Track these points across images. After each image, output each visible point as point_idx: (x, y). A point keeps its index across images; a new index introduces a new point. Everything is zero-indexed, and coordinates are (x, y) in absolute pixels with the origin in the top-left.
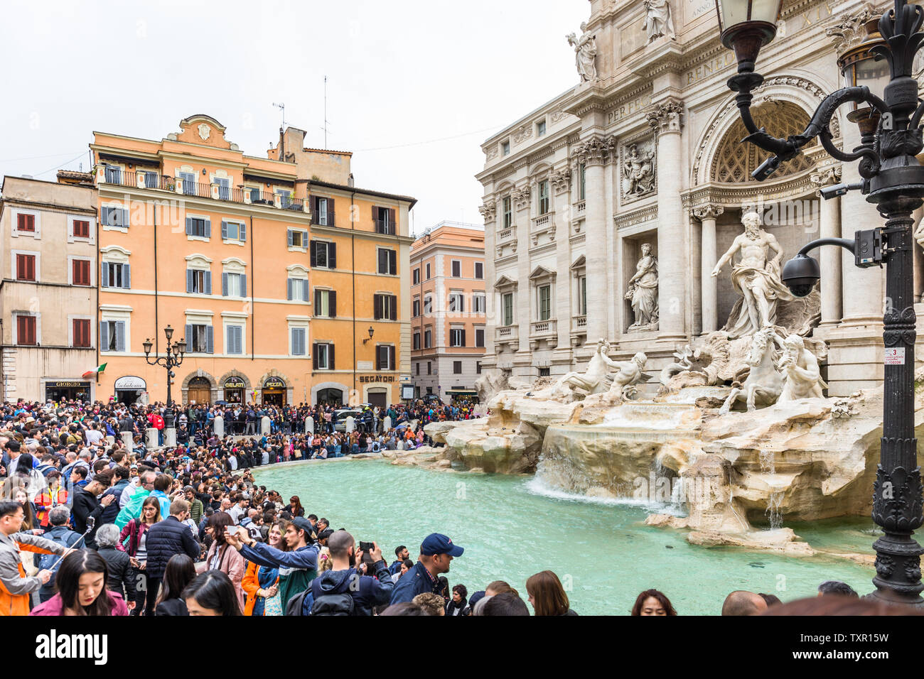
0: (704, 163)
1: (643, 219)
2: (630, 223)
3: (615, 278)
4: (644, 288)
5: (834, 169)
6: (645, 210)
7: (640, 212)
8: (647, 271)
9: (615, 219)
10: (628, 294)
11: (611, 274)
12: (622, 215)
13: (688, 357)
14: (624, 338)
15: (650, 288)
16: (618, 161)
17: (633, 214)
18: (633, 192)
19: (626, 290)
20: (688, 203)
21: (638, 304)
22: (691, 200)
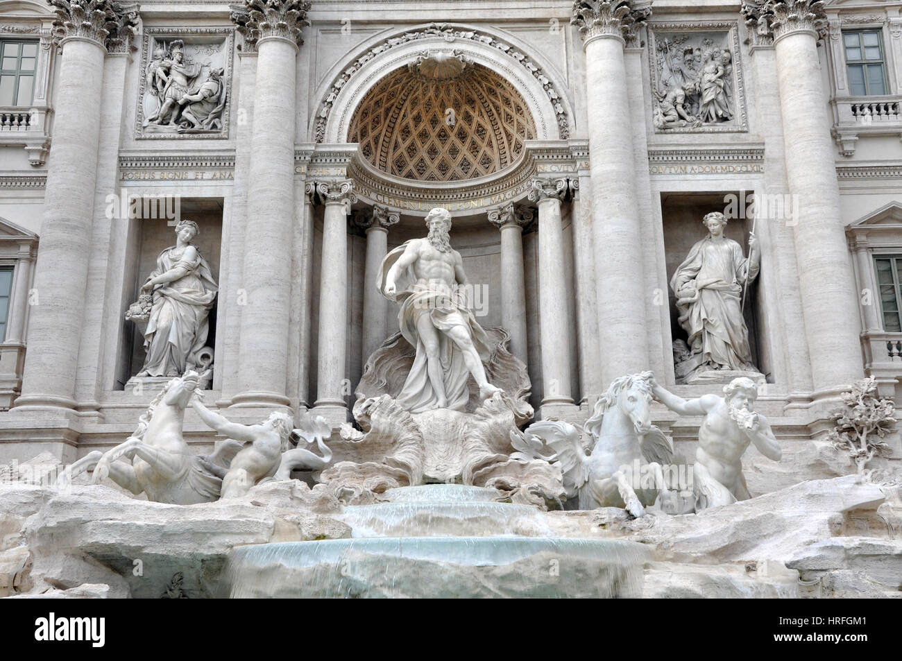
0: (339, 113)
1: (191, 175)
2: (158, 175)
3: (110, 271)
4: (184, 302)
5: (568, 181)
6: (202, 159)
7: (187, 159)
8: (191, 272)
9: (121, 159)
10: (136, 308)
11: (101, 263)
12: (143, 155)
13: (324, 441)
14: (115, 399)
15: (196, 306)
16: (138, 57)
17: (169, 159)
18: (164, 122)
19: (132, 298)
20: (304, 169)
21: (167, 331)
22: (310, 165)
